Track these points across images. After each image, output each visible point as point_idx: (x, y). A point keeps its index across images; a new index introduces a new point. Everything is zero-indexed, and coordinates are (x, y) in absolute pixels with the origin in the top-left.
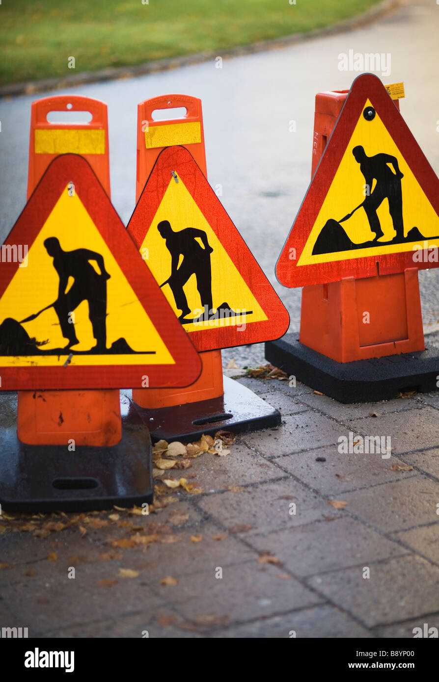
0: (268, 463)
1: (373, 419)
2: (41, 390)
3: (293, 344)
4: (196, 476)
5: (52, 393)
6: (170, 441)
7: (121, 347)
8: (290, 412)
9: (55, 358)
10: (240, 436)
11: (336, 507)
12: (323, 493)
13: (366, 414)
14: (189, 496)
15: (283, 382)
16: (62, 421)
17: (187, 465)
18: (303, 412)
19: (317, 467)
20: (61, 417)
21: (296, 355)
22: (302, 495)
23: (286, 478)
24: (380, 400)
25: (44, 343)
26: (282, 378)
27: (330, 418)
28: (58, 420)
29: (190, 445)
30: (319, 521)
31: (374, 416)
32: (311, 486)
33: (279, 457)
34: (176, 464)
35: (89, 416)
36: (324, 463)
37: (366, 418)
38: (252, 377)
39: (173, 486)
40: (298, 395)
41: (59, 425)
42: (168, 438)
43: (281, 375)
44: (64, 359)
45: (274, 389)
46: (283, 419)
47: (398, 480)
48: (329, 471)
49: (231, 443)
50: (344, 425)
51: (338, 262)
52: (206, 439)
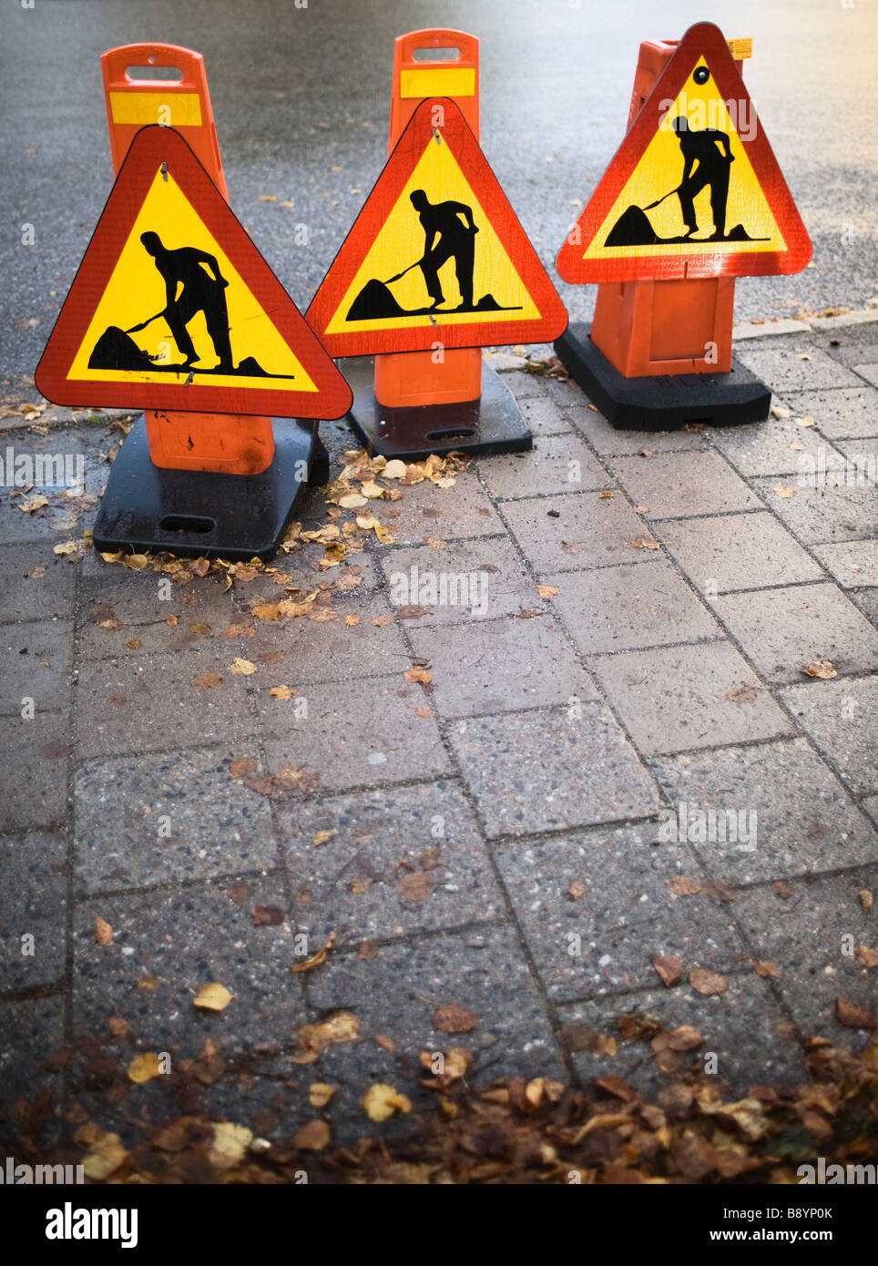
0: (491, 508)
1: (641, 459)
2: (165, 411)
3: (580, 341)
4: (399, 515)
5: (177, 414)
6: (389, 458)
7: (250, 368)
8: (549, 433)
9: (174, 375)
10: (476, 460)
11: (542, 595)
12: (536, 569)
13: (635, 450)
14: (377, 545)
15: (561, 385)
16: (192, 445)
17: (395, 497)
18: (564, 434)
19: (546, 523)
20: (190, 441)
21: (580, 355)
22: (509, 568)
23: (502, 535)
24: (659, 430)
25: (157, 358)
26: (561, 379)
27: (591, 448)
28: (188, 444)
29: (412, 466)
30: (511, 616)
31: (643, 455)
32: (527, 554)
33: (507, 500)
34: (384, 493)
35: (222, 443)
36: (557, 520)
37: (633, 455)
38: (529, 372)
39: (365, 527)
40: (569, 407)
41: (189, 449)
42: (388, 454)
43: (562, 374)
44: (184, 377)
45: (547, 393)
46: (535, 442)
47: (635, 563)
48: (557, 533)
49: (463, 468)
50: (602, 463)
51: (636, 260)
52: (434, 459)
